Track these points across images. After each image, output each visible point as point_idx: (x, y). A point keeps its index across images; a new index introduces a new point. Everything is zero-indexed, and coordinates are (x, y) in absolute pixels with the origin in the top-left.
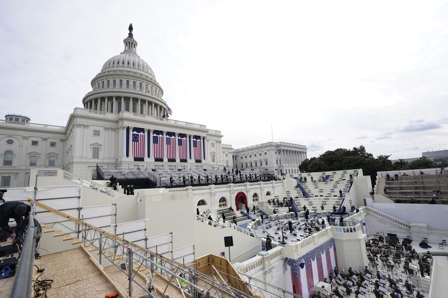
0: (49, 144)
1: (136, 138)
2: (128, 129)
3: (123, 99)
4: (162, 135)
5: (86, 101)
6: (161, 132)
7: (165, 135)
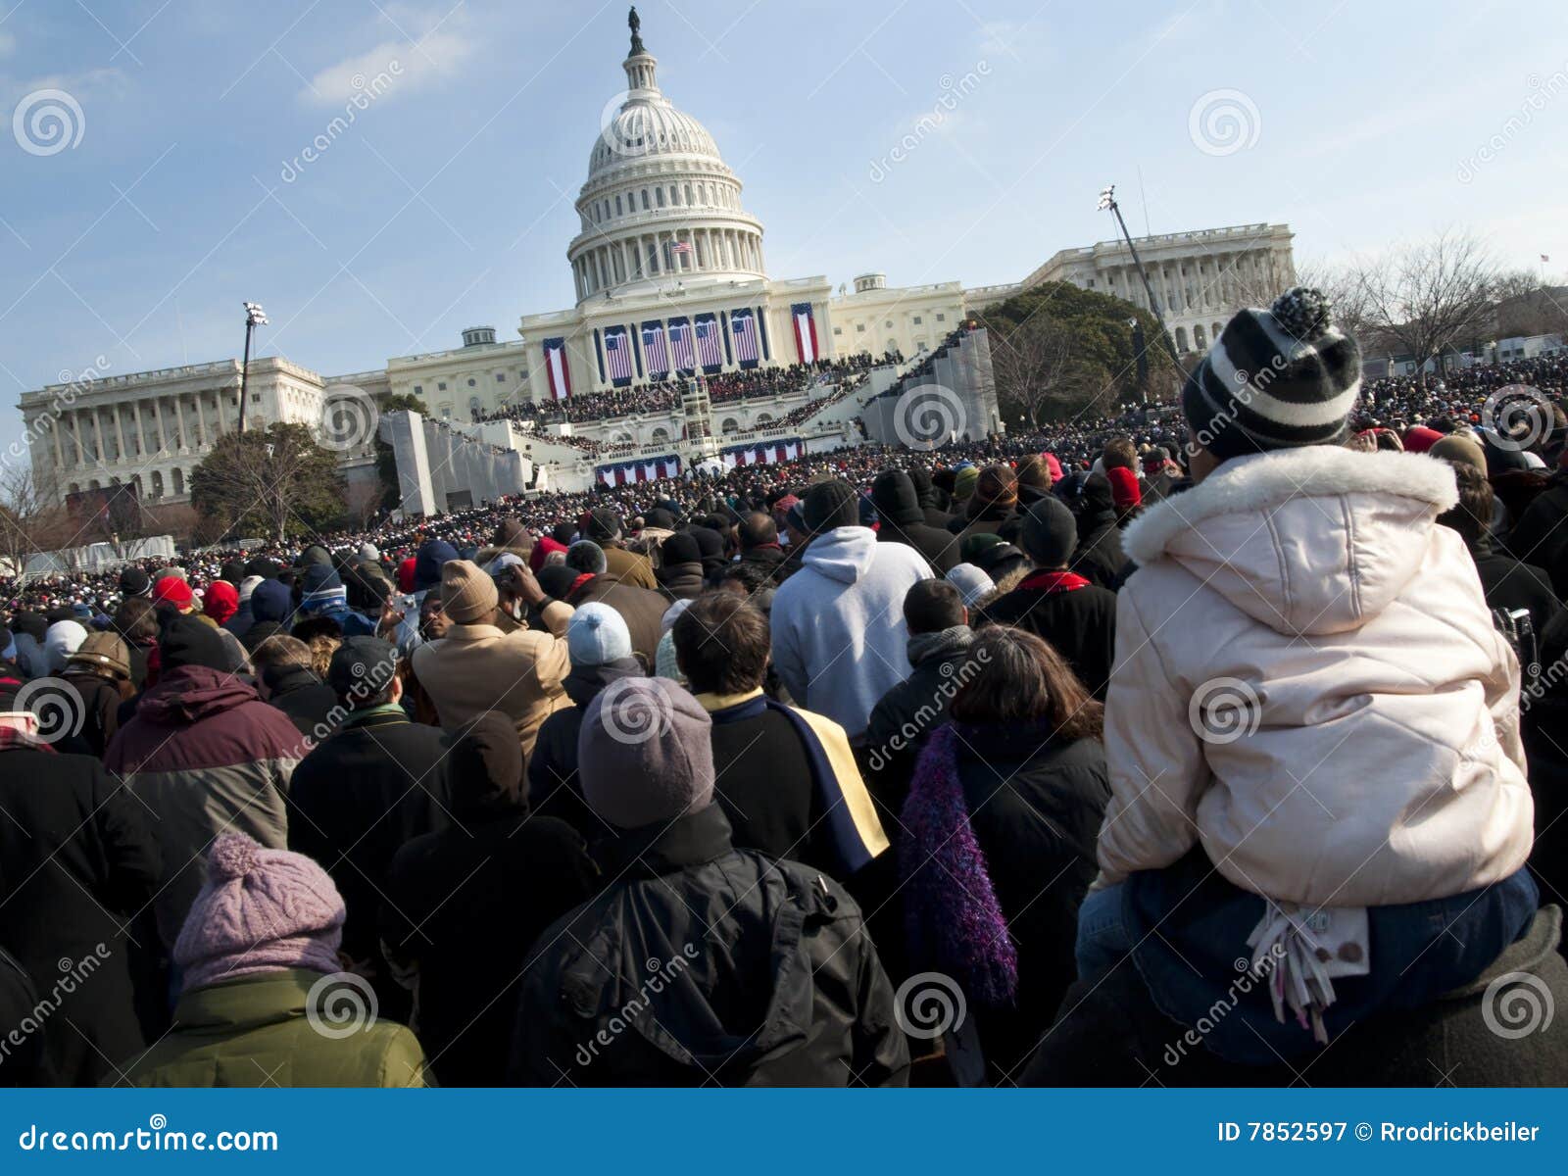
0: (519, 376)
1: (612, 345)
2: (596, 334)
3: (640, 242)
4: (661, 327)
5: (575, 255)
6: (658, 324)
7: (666, 326)
